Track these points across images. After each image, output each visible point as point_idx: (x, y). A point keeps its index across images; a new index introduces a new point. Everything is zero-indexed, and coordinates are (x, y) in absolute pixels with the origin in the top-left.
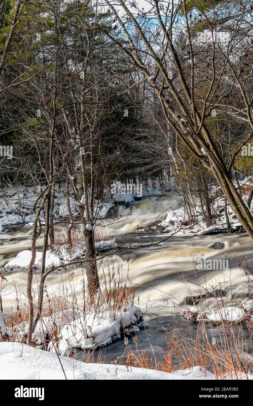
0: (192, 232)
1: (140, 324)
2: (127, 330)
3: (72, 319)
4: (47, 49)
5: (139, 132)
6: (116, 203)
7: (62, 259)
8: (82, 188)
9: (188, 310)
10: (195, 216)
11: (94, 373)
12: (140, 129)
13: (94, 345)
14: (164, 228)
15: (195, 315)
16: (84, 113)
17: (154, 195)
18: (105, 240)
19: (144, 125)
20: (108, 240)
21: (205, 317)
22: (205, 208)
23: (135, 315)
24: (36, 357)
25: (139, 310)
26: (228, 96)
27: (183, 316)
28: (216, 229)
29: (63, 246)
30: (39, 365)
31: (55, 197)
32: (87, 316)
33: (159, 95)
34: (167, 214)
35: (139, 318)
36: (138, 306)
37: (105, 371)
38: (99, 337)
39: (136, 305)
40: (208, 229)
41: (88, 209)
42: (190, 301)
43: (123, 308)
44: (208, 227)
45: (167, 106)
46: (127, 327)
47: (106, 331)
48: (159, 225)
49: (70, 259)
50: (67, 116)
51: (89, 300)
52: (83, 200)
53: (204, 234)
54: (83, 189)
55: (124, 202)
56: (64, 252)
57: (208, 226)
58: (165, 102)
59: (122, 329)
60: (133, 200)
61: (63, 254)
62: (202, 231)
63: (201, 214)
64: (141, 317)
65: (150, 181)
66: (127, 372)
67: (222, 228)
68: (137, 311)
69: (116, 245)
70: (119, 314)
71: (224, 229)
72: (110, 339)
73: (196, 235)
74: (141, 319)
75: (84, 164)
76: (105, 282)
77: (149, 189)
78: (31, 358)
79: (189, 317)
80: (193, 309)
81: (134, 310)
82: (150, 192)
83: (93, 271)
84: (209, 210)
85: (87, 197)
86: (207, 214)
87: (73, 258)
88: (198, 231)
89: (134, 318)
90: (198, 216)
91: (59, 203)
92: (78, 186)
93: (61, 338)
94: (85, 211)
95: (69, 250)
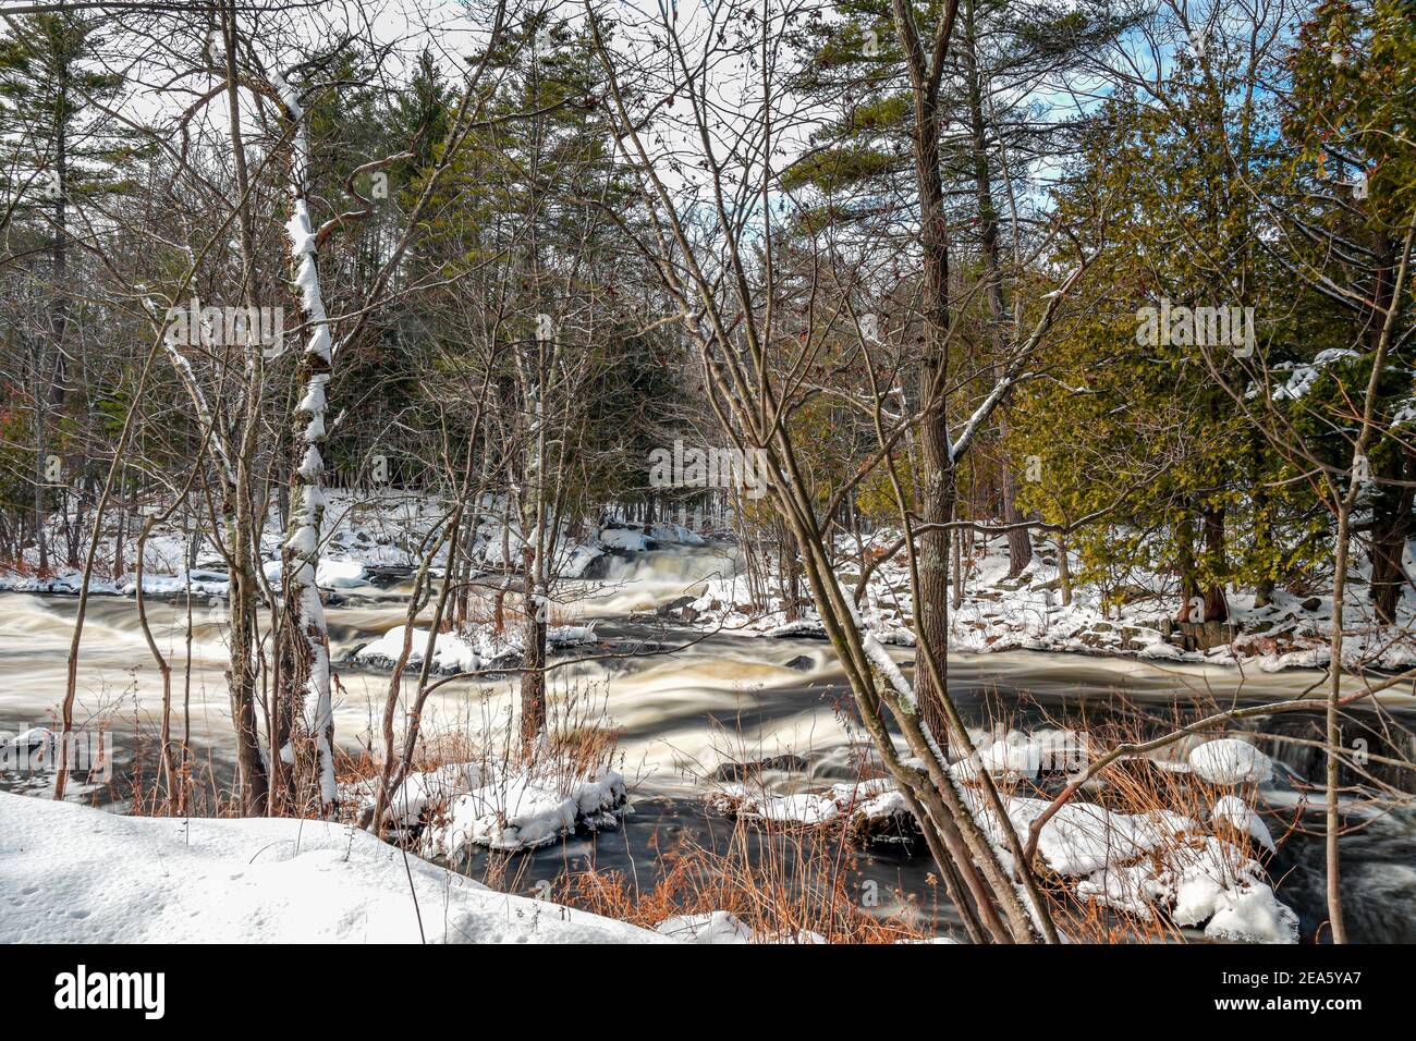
0: (755, 629)
1: (619, 811)
2: (590, 820)
3: (480, 784)
4: (508, 220)
5: (672, 411)
6: (606, 548)
7: (477, 654)
8: (535, 513)
9: (721, 792)
10: (765, 596)
11: (490, 916)
12: (674, 405)
13: (516, 843)
14: (698, 614)
15: (734, 803)
16: (558, 360)
17: (687, 543)
18: (573, 624)
19: (684, 396)
20: (579, 624)
21: (754, 809)
22: (786, 583)
23: (612, 790)
24: (376, 865)
25: (619, 781)
26: (844, 370)
27: (711, 802)
28: (804, 629)
29: (483, 627)
30: (379, 884)
31: (482, 522)
32: (511, 782)
33: (702, 351)
34: (708, 586)
35: (618, 797)
36: (620, 772)
37: (514, 914)
38: (531, 827)
39: (616, 769)
40: (788, 627)
41: (541, 559)
42: (729, 773)
43: (588, 773)
44: (789, 622)
45: (716, 376)
46: (590, 815)
47: (547, 816)
48: (689, 605)
49: (494, 656)
50: (524, 360)
51: (521, 747)
52: (533, 540)
53: (778, 637)
54: (536, 515)
55: (624, 549)
56: (483, 639)
57: (789, 619)
58: (712, 369)
59: (580, 817)
60: (643, 547)
61: (482, 644)
62: (776, 629)
63: (777, 594)
64: (623, 796)
65: (682, 513)
66: (560, 922)
67: (817, 628)
68: (615, 783)
69: (594, 638)
70: (578, 784)
71: (820, 631)
72: (552, 834)
73: (761, 636)
74: (623, 801)
75: (545, 463)
76: (556, 715)
77: (678, 529)
78: (367, 867)
79: (722, 805)
80: (734, 789)
81: (610, 780)
82: (680, 535)
83: (535, 691)
84: (794, 588)
85: (541, 534)
86: (789, 595)
87: (500, 654)
88: (767, 629)
89: (609, 797)
90: (770, 597)
91: (488, 533)
92: (528, 509)
93: (451, 821)
94: (535, 563)
95: (494, 636)
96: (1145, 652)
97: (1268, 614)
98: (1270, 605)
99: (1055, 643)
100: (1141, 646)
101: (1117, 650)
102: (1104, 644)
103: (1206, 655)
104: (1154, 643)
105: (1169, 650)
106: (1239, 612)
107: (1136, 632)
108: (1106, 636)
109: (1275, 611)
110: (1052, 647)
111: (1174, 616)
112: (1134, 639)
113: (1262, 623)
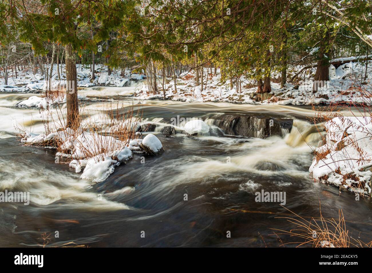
6: (131, 79)
14: (137, 94)
28: (157, 97)
40: (153, 97)
44: (154, 95)
55: (137, 79)
60: (142, 78)
71: (162, 98)
91: (99, 75)
96: (244, 102)
97: (283, 91)
98: (284, 88)
99: (221, 100)
100: (243, 100)
101: (237, 102)
102: (234, 100)
103: (262, 103)
104: (247, 99)
105: (251, 101)
106: (274, 90)
107: (243, 96)
108: (235, 98)
109: (285, 89)
110: (219, 101)
111: (256, 92)
112: (242, 98)
113: (280, 93)
